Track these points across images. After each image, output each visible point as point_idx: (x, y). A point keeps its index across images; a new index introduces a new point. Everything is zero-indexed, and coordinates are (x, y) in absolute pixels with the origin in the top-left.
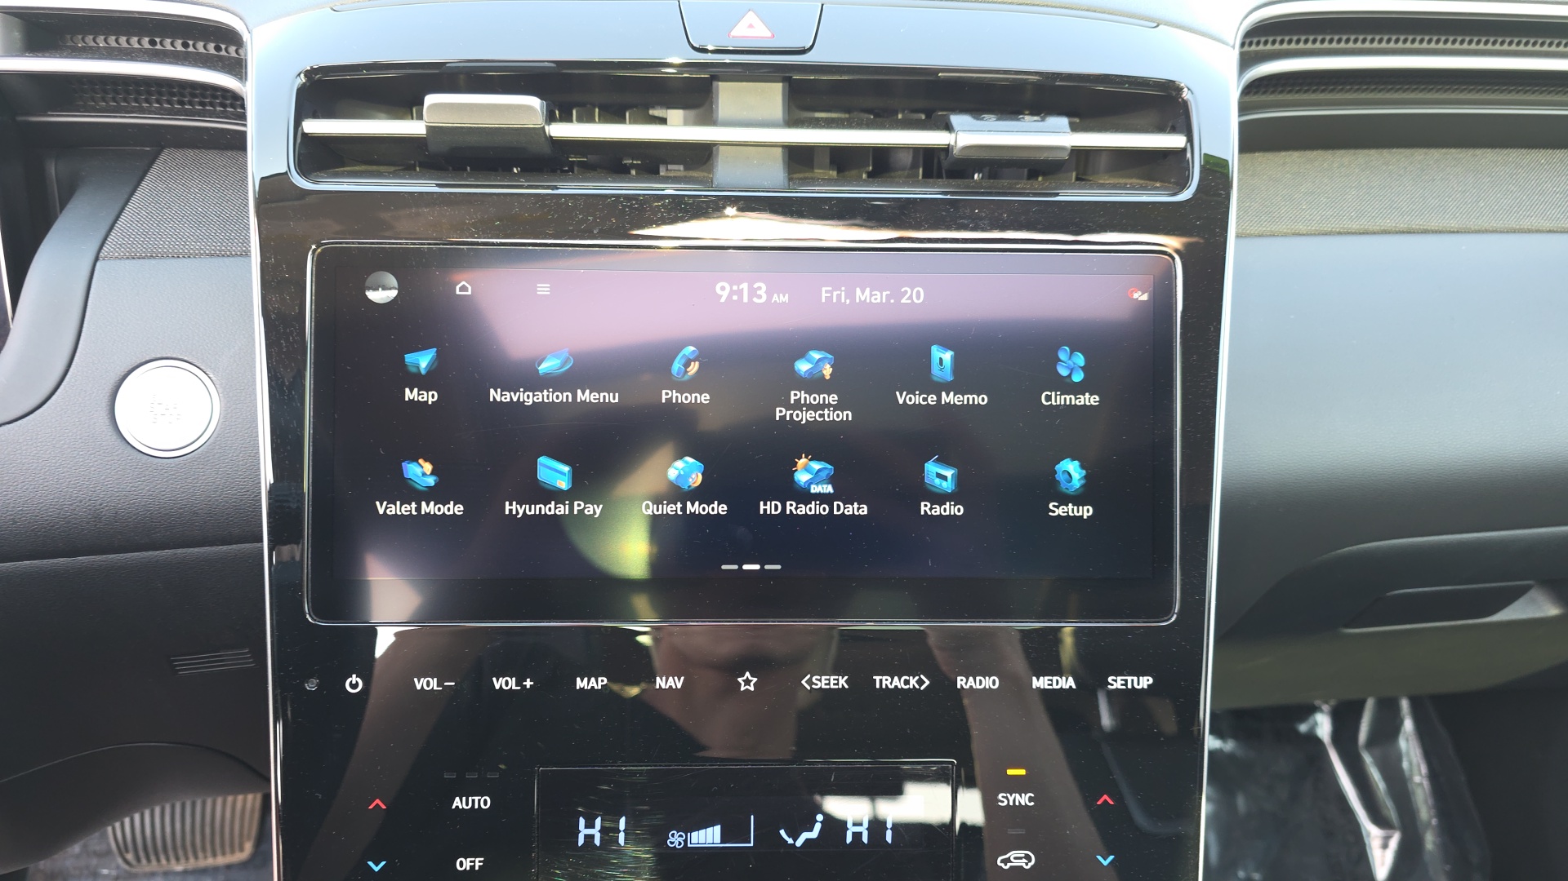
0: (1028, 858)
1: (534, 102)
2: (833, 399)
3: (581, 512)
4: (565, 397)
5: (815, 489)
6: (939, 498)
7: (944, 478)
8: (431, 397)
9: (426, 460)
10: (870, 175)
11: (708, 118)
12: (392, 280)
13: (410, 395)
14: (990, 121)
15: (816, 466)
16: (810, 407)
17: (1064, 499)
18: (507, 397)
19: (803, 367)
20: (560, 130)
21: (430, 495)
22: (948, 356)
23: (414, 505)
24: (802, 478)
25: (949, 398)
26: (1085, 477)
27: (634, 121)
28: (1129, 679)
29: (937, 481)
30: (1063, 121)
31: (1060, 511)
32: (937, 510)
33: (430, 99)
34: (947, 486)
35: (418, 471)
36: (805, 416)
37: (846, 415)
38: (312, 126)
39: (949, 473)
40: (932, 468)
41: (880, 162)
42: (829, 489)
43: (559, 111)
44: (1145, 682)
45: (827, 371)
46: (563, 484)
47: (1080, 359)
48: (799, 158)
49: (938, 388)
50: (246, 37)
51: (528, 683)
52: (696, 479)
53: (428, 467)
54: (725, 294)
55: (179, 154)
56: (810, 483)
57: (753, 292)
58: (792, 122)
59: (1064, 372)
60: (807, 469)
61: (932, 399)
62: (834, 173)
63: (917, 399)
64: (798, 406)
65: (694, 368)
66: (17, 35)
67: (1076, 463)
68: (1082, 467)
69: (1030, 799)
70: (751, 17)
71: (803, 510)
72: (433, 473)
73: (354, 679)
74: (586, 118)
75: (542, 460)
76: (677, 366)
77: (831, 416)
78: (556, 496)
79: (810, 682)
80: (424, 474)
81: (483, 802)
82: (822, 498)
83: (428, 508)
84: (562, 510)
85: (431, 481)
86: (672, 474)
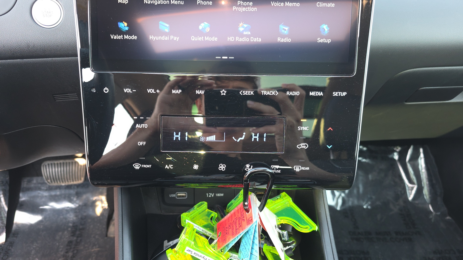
0: (306, 145)
2: (251, 4)
3: (173, 39)
4: (167, 2)
5: (245, 33)
6: (283, 37)
7: (285, 30)
8: (126, 2)
9: (125, 22)
13: (120, 1)
15: (245, 26)
16: (244, 6)
17: (322, 38)
18: (149, 2)
21: (127, 33)
23: (122, 36)
24: (241, 29)
25: (288, 4)
26: (329, 30)
28: (339, 93)
29: (283, 31)
31: (321, 41)
32: (283, 40)
34: (286, 32)
35: (123, 25)
36: (242, 10)
37: (255, 9)
39: (287, 28)
40: (281, 27)
42: (249, 33)
44: (344, 94)
46: (167, 30)
51: (158, 91)
52: (208, 30)
53: (126, 24)
56: (243, 31)
60: (243, 27)
61: (282, 4)
63: (277, 4)
64: (240, 6)
67: (326, 26)
68: (328, 27)
69: (308, 128)
71: (241, 40)
72: (127, 26)
73: (106, 88)
75: (160, 22)
77: (250, 9)
78: (166, 34)
79: (242, 93)
80: (125, 26)
82: (247, 36)
83: (126, 37)
84: (167, 38)
85: (127, 29)
86: (200, 28)
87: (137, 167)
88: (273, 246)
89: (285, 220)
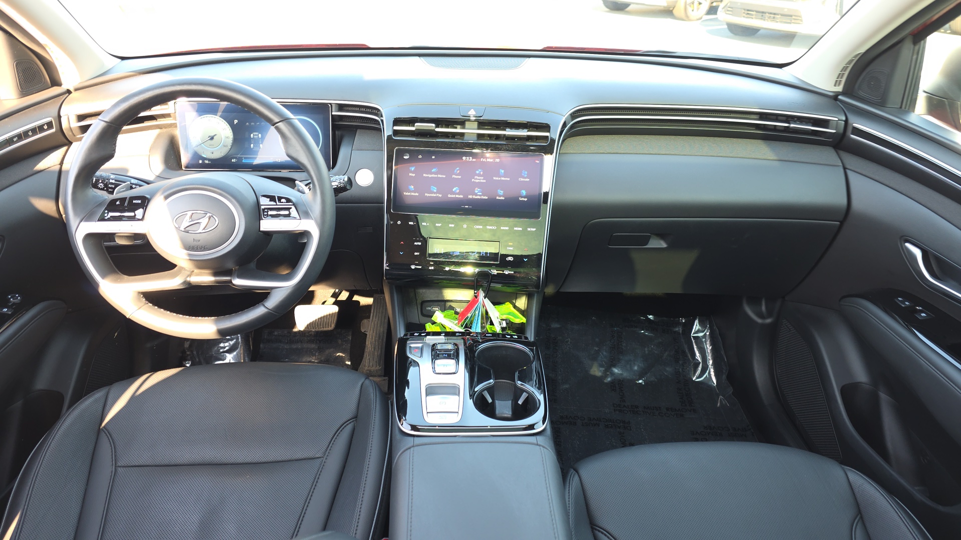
0: (512, 259)
1: (434, 125)
2: (482, 178)
3: (438, 195)
4: (436, 176)
5: (478, 194)
6: (500, 196)
8: (414, 175)
10: (495, 139)
11: (464, 128)
12: (408, 155)
13: (410, 174)
14: (513, 130)
15: (479, 190)
16: (478, 179)
17: (522, 197)
18: (427, 175)
19: (477, 172)
20: (438, 130)
21: (413, 191)
22: (503, 171)
23: (410, 193)
24: (476, 192)
25: (503, 179)
26: (526, 193)
27: (451, 128)
28: (531, 229)
30: (526, 130)
31: (521, 199)
32: (500, 198)
33: (416, 124)
34: (501, 194)
36: (477, 181)
37: (485, 181)
38: (396, 128)
39: (502, 192)
40: (499, 191)
41: (498, 137)
42: (481, 194)
43: (437, 126)
44: (534, 229)
45: (482, 173)
46: (435, 191)
47: (526, 173)
48: (480, 136)
49: (501, 177)
50: (382, 110)
51: (428, 224)
52: (458, 191)
53: (413, 187)
54: (464, 159)
55: (361, 130)
57: (469, 159)
58: (479, 128)
59: (523, 175)
60: (477, 190)
61: (500, 179)
62: (489, 138)
63: (497, 179)
64: (476, 179)
65: (458, 172)
66: (337, 108)
67: (525, 191)
69: (513, 248)
70: (472, 110)
71: (476, 197)
73: (399, 222)
74: (442, 127)
75: (432, 186)
76: (455, 171)
77: (482, 181)
78: (434, 193)
79: (476, 227)
81: (420, 244)
82: (480, 195)
83: (413, 194)
84: (435, 195)
85: (413, 189)
86: (454, 190)
87: (413, 267)
88: (493, 325)
89: (504, 317)
